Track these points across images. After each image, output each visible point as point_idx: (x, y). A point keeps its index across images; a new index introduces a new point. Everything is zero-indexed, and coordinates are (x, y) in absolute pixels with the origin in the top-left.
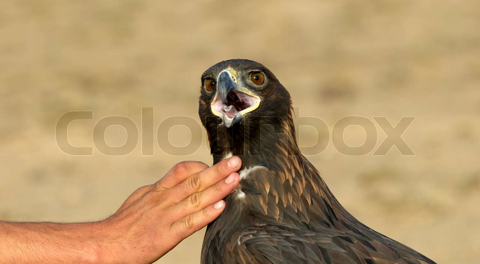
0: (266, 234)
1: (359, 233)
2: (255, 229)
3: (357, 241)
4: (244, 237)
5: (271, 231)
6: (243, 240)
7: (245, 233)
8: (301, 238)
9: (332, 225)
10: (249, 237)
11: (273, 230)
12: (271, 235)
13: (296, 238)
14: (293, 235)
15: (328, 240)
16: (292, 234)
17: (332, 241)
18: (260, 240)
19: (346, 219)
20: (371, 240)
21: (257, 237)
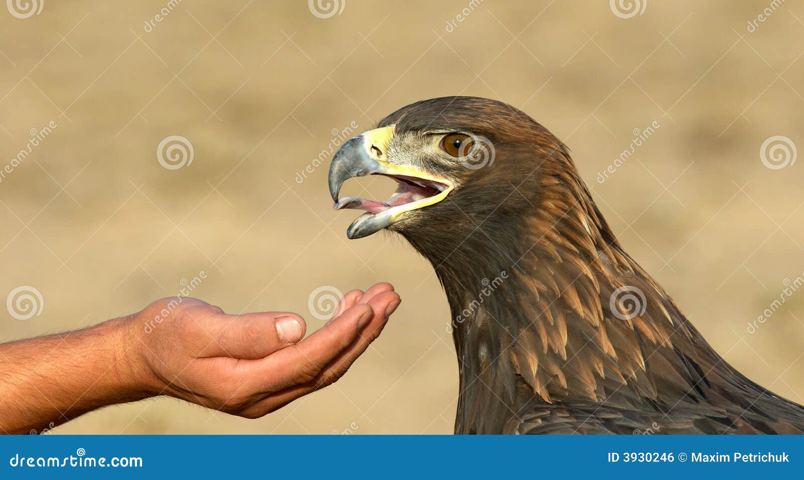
0: (568, 415)
1: (753, 410)
2: (548, 408)
3: (744, 424)
4: (526, 424)
5: (578, 410)
6: (524, 430)
7: (529, 415)
8: (634, 420)
9: (701, 397)
10: (536, 422)
11: (581, 408)
12: (576, 418)
13: (625, 421)
14: (620, 416)
15: (687, 423)
16: (617, 414)
17: (695, 426)
18: (555, 428)
19: (726, 382)
20: (774, 420)
21: (550, 423)
